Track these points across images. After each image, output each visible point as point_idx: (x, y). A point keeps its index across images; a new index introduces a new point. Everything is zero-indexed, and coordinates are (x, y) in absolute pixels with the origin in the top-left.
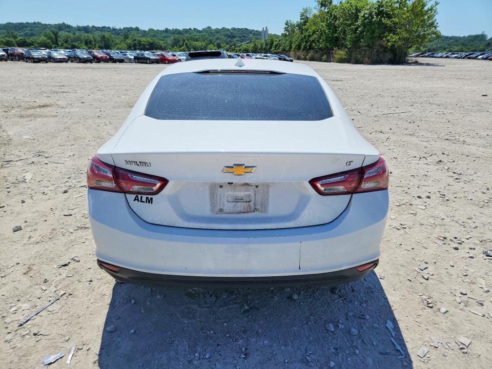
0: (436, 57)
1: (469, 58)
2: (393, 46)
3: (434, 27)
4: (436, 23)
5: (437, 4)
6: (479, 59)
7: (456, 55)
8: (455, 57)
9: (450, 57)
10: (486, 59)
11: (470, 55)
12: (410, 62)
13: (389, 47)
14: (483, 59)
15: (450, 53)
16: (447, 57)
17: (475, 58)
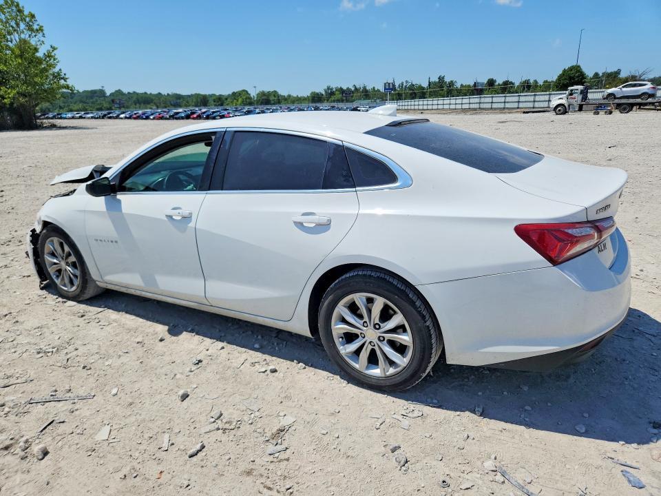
0: (65, 118)
1: (110, 118)
2: (12, 104)
3: (62, 78)
4: (62, 74)
5: (54, 49)
6: (122, 118)
7: (91, 115)
8: (92, 118)
9: (84, 118)
10: (130, 118)
11: (109, 113)
12: (45, 125)
13: (8, 106)
14: (126, 118)
15: (83, 113)
16: (81, 117)
17: (117, 117)
